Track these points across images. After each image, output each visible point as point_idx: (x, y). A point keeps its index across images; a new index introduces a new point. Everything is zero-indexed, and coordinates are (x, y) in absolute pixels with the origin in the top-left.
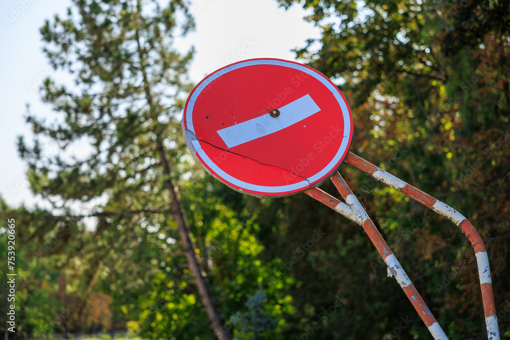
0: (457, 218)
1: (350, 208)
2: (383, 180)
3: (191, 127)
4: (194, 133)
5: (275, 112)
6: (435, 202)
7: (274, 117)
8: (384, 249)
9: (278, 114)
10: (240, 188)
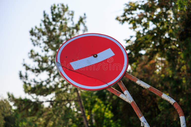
0: (172, 101)
1: (126, 96)
2: (140, 84)
3: (59, 61)
4: (60, 63)
5: (95, 55)
6: (163, 94)
7: (95, 57)
8: (140, 114)
9: (97, 56)
10: (78, 87)
